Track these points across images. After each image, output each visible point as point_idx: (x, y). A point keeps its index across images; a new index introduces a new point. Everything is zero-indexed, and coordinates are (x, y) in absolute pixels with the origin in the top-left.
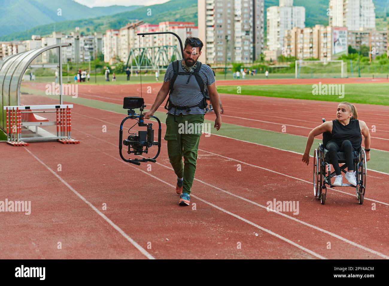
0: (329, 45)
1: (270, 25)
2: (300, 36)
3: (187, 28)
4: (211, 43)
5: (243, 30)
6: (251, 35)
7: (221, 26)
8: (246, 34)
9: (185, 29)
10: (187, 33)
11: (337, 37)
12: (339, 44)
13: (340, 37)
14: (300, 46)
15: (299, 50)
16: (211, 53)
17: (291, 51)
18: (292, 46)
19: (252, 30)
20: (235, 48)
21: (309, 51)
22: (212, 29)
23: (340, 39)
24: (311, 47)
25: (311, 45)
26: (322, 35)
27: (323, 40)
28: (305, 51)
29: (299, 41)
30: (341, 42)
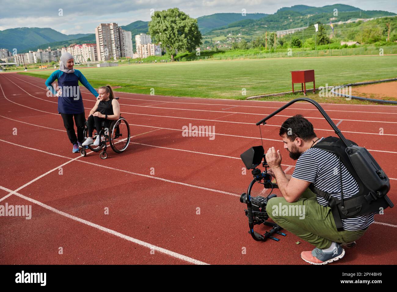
0: (154, 51)
1: (137, 43)
2: (143, 48)
3: (94, 46)
4: (103, 52)
5: (115, 46)
6: (119, 49)
7: (106, 45)
8: (117, 48)
9: (93, 47)
10: (94, 48)
11: (157, 48)
12: (158, 51)
13: (158, 48)
14: (143, 52)
15: (143, 54)
16: (103, 57)
17: (140, 54)
18: (140, 52)
19: (119, 46)
20: (113, 54)
21: (147, 54)
22: (103, 47)
23: (158, 49)
24: (147, 53)
25: (147, 52)
26: (151, 47)
27: (151, 50)
28: (145, 54)
29: (143, 50)
30: (159, 50)
